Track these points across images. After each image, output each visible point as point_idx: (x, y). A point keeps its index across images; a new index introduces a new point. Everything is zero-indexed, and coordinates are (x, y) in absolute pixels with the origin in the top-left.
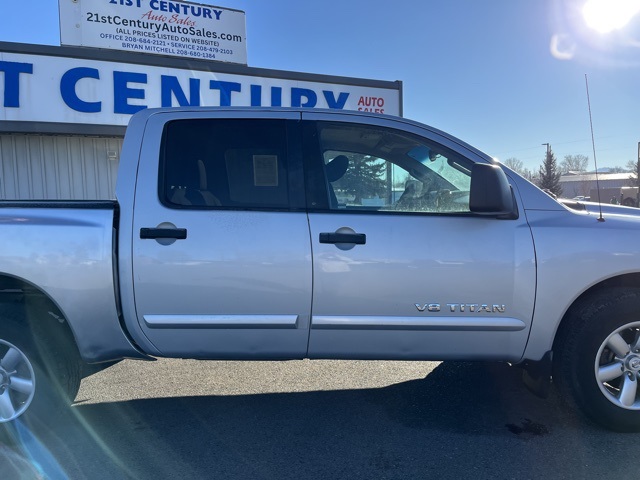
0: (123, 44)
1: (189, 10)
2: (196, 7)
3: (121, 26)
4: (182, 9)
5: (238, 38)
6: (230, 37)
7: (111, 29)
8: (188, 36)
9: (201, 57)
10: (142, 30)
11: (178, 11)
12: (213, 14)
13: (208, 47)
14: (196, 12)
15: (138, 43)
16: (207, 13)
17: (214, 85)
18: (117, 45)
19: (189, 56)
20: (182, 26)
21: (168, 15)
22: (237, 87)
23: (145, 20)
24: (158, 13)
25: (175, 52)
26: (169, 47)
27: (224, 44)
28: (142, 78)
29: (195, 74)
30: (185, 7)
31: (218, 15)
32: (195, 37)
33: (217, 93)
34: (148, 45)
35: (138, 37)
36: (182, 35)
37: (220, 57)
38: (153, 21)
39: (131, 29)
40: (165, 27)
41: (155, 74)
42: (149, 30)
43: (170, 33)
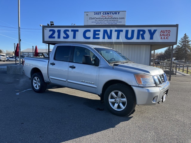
0: (96, 24)
1: (112, 13)
2: (113, 12)
3: (96, 20)
4: (110, 13)
5: (123, 18)
6: (121, 18)
7: (94, 20)
8: (111, 20)
9: (113, 24)
10: (101, 20)
11: (109, 14)
12: (118, 13)
13: (115, 21)
14: (113, 13)
15: (99, 23)
16: (116, 13)
17: (116, 31)
18: (95, 24)
19: (110, 24)
20: (109, 17)
21: (106, 15)
22: (122, 31)
23: (101, 17)
24: (105, 15)
25: (107, 24)
26: (106, 23)
27: (119, 20)
28: (99, 31)
29: (112, 29)
30: (111, 13)
31: (119, 13)
32: (113, 20)
33: (116, 33)
34: (101, 23)
35: (99, 21)
36: (109, 19)
37: (118, 24)
38: (103, 17)
39: (98, 20)
40: (106, 18)
41: (102, 29)
42: (102, 20)
43: (107, 20)
